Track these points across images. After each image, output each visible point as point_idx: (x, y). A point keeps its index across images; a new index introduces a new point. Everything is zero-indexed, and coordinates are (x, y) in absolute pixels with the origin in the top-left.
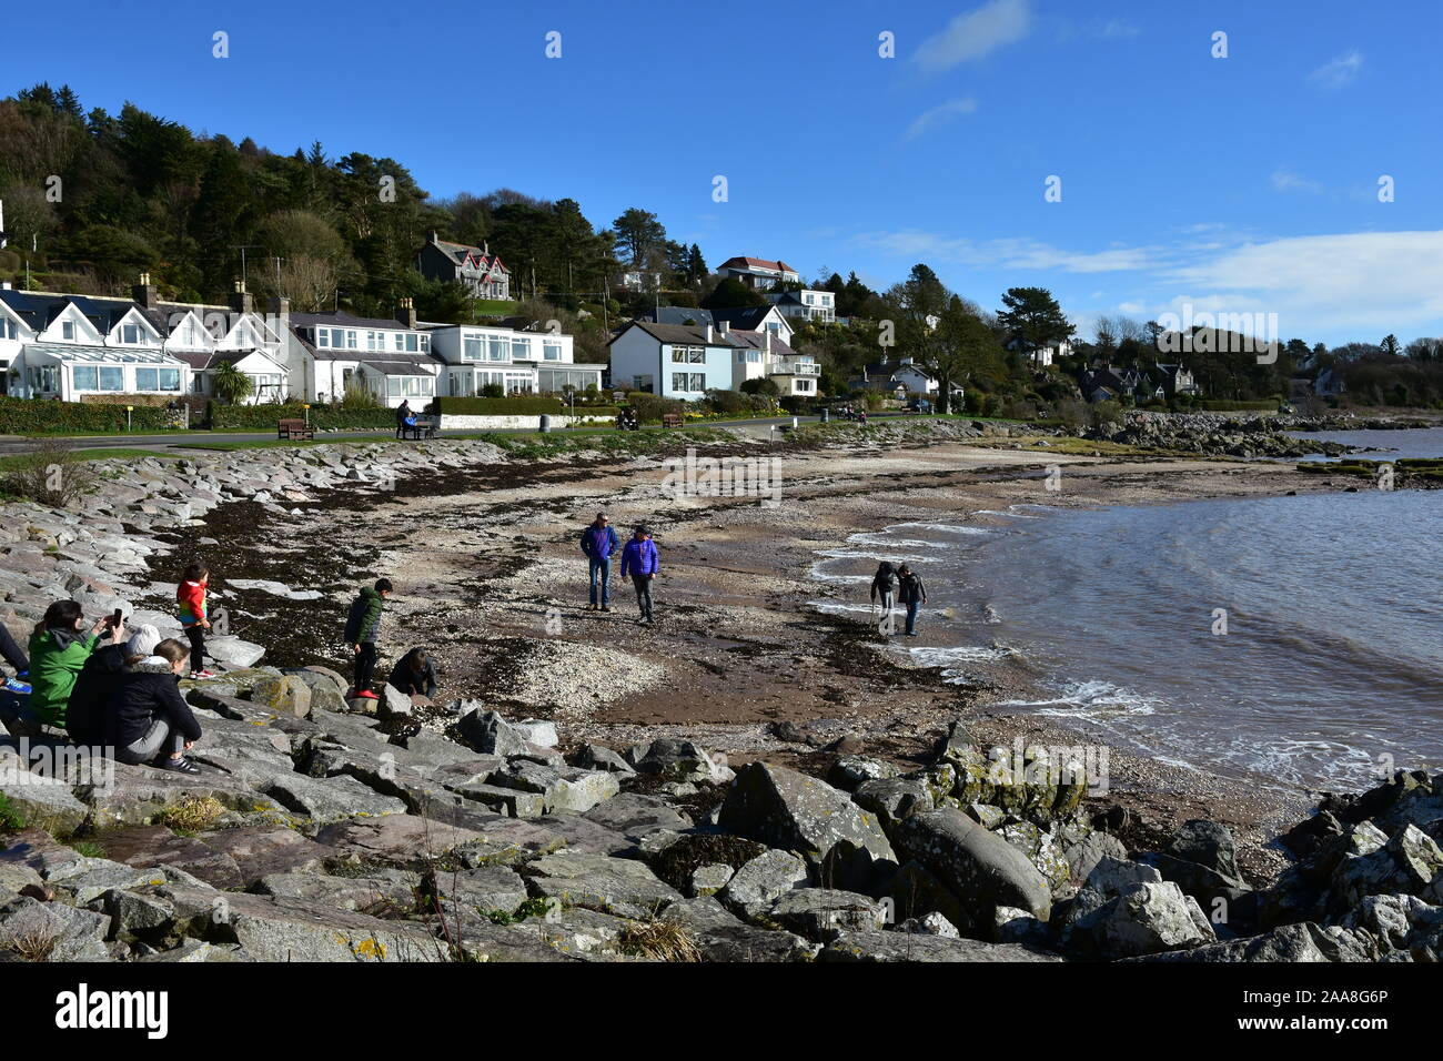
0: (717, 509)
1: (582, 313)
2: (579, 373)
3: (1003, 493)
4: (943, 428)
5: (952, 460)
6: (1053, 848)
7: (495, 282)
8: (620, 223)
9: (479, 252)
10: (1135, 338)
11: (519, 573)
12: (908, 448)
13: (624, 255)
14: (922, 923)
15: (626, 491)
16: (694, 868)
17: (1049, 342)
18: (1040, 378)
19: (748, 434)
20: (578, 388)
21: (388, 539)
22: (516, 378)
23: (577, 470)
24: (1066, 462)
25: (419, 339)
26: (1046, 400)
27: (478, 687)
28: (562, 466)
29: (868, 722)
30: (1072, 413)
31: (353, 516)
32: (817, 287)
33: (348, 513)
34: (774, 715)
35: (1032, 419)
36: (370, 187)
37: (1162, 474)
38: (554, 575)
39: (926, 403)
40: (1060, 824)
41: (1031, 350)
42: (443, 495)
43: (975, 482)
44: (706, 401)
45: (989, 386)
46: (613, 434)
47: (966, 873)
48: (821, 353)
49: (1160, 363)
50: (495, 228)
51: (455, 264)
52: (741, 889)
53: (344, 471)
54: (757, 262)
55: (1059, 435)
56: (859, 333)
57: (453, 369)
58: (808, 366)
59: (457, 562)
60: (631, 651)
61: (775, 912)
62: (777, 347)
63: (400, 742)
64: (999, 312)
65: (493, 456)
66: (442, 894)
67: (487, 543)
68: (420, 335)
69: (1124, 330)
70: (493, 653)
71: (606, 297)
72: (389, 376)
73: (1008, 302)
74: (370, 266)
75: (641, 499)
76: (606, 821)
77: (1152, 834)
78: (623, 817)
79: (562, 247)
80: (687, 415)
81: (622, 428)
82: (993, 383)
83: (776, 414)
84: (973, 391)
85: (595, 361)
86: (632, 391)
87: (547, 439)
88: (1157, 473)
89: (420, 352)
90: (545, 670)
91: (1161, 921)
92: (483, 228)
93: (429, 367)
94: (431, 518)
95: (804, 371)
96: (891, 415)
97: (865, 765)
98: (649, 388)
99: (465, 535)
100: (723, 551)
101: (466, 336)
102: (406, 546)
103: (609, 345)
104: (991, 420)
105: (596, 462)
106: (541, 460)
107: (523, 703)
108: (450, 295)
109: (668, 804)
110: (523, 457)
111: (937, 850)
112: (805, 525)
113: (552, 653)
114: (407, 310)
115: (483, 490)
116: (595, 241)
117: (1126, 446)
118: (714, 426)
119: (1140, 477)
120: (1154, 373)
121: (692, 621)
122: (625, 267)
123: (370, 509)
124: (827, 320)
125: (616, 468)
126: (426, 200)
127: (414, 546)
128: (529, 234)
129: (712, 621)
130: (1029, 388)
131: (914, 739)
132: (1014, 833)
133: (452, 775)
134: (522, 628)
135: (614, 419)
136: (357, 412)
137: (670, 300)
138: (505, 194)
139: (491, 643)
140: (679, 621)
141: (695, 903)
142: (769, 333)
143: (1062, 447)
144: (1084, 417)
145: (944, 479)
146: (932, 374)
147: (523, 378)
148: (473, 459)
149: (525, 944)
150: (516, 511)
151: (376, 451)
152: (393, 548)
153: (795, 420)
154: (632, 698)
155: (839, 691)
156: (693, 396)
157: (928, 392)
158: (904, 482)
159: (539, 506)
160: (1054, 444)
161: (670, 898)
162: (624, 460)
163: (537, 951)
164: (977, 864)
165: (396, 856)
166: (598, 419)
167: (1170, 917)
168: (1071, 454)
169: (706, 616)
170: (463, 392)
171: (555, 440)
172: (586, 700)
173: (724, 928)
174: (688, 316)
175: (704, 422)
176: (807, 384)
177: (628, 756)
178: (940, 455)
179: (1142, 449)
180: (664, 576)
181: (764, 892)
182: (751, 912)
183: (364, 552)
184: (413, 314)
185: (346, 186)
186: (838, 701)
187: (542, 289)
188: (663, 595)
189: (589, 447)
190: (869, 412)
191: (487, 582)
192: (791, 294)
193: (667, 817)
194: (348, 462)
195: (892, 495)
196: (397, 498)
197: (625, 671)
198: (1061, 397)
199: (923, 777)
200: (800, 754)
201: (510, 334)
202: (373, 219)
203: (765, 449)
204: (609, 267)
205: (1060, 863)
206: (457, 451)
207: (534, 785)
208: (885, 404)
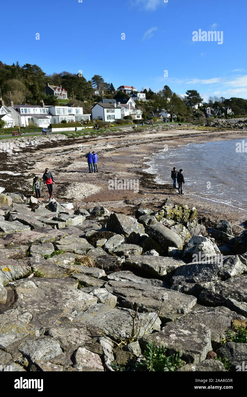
0: (117, 148)
1: (85, 102)
2: (84, 116)
3: (185, 141)
4: (171, 125)
5: (173, 133)
6: (186, 230)
7: (64, 95)
8: (93, 78)
9: (59, 87)
10: (218, 101)
11: (69, 166)
12: (163, 131)
13: (95, 86)
14: (150, 252)
15: (95, 145)
16: (97, 240)
17: (197, 103)
18: (195, 112)
19: (125, 129)
20: (84, 120)
21: (38, 159)
22: (69, 118)
23: (84, 140)
24: (200, 132)
25: (45, 110)
26: (196, 117)
27: (56, 195)
28: (80, 139)
29: (148, 198)
30: (202, 121)
31: (30, 154)
32: (141, 92)
33: (29, 153)
34: (126, 198)
35: (193, 122)
36: (31, 72)
37: (223, 134)
38: (77, 166)
39: (167, 120)
40: (190, 223)
41: (193, 105)
42: (52, 148)
43: (178, 138)
44: (115, 122)
45: (183, 115)
46: (93, 131)
47: (161, 239)
48: (143, 108)
49: (224, 107)
50: (63, 81)
51: (54, 91)
52: (108, 245)
53: (28, 143)
54: (127, 87)
55: (199, 126)
56: (151, 103)
57: (54, 117)
58: (139, 112)
59: (54, 164)
60: (93, 184)
61: (115, 251)
62: (132, 108)
63: (33, 210)
64: (185, 96)
65: (64, 138)
66: (32, 252)
67: (62, 159)
68: (46, 109)
69: (215, 99)
70: (61, 186)
71: (91, 97)
72: (39, 119)
73: (187, 94)
74: (33, 92)
75: (99, 146)
76: (81, 228)
77: (212, 223)
78: (85, 226)
79: (79, 85)
80: (111, 125)
81: (95, 129)
82: (184, 114)
83: (132, 124)
84: (179, 116)
85: (89, 113)
86: (98, 120)
87: (77, 133)
88: (222, 134)
89: (46, 113)
90: (72, 190)
91: (206, 251)
92: (60, 81)
93: (48, 117)
94: (49, 153)
95: (138, 113)
96: (159, 123)
97: (144, 210)
98: (102, 119)
99: (57, 157)
100: (118, 158)
101: (57, 109)
102: (43, 161)
103: (91, 109)
104: (183, 123)
105: (89, 138)
106: (76, 138)
107: (66, 198)
108: (52, 99)
109: (96, 222)
110: (71, 138)
111: (155, 234)
112: (137, 151)
113: (75, 185)
114: (42, 103)
115: (62, 146)
116: (87, 83)
117: (215, 128)
118: (117, 128)
119: (218, 135)
120: (222, 109)
121: (109, 176)
122: (95, 90)
123: (34, 152)
124: (144, 101)
125: (93, 139)
126: (45, 75)
127: (44, 161)
128: (71, 82)
129: (114, 175)
130: (192, 115)
131: (158, 202)
132: (177, 227)
133: (44, 218)
134: (68, 179)
135: (93, 127)
136: (32, 129)
137: (106, 97)
138: (65, 72)
139: (61, 184)
140: (106, 176)
141: (96, 249)
142: (130, 104)
143: (200, 129)
144: (205, 121)
145: (171, 138)
146: (169, 113)
147: (71, 118)
148: (59, 139)
149: (49, 264)
150: (69, 151)
151: (36, 138)
152: (39, 161)
153: (136, 125)
154: (93, 196)
155: (142, 191)
156: (112, 121)
157: (168, 117)
158: (161, 139)
159: (75, 149)
160: (198, 128)
161: (91, 248)
162: (95, 137)
163: (52, 266)
164: (164, 237)
165: (24, 242)
166: (89, 127)
167: (208, 250)
168: (202, 130)
169: (112, 174)
170: (57, 123)
171: (79, 133)
172: (82, 197)
173: (102, 256)
174: (110, 101)
175: (115, 127)
176: (139, 116)
177: (88, 211)
178: (170, 132)
179: (219, 128)
180: (103, 165)
181: (114, 245)
182: (110, 251)
183: (32, 163)
184: (44, 104)
185: (26, 72)
186: (141, 194)
187: (75, 96)
188: (103, 170)
189: (87, 134)
190: (154, 122)
191: (61, 169)
192: (135, 94)
193: (95, 226)
194: (29, 141)
195: (158, 143)
196: (41, 149)
197: (92, 189)
198: (200, 117)
199: (157, 213)
200: (131, 207)
201: (67, 108)
202: (33, 80)
203: (129, 133)
204: (91, 90)
205: (187, 233)
206: (55, 137)
207: (63, 220)
208: (158, 120)
